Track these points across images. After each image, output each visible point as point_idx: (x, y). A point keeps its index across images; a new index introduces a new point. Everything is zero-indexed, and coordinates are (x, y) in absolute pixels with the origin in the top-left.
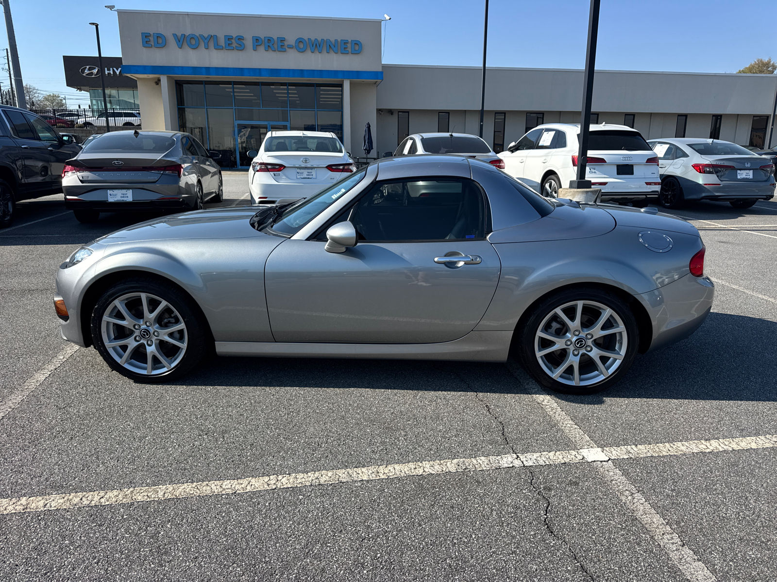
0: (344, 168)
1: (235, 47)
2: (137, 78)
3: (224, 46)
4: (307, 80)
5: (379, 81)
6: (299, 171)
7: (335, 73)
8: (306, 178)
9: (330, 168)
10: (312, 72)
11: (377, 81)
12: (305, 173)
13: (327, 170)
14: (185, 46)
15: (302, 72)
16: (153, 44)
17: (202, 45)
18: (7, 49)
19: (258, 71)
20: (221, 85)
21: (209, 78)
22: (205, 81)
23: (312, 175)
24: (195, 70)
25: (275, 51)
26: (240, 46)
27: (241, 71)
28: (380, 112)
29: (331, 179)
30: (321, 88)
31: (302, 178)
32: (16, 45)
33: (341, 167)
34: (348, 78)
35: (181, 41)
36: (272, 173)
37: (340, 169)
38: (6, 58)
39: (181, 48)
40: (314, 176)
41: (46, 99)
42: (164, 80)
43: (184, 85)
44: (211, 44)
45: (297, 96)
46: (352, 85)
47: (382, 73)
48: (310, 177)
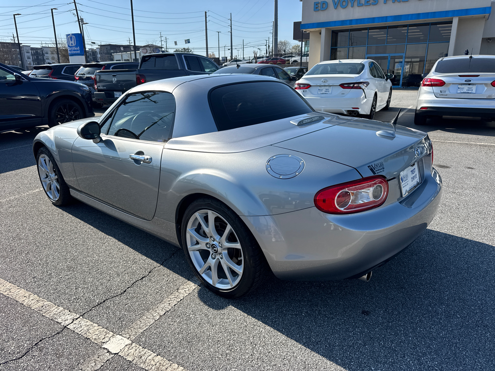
0: (353, 86)
1: (371, 3)
2: (310, 31)
3: (364, 3)
4: (423, 21)
5: (487, 15)
6: (320, 88)
7: (447, 13)
8: (324, 93)
9: (342, 86)
10: (427, 15)
11: (485, 15)
12: (324, 89)
13: (340, 87)
14: (339, 7)
15: (418, 15)
16: (320, 9)
17: (350, 4)
18: (273, 22)
19: (385, 18)
20: (363, 31)
21: (352, 27)
22: (350, 29)
23: (329, 91)
24: (343, 22)
25: (400, 2)
26: (375, 2)
27: (373, 20)
28: (489, 40)
29: (342, 94)
30: (438, 26)
31: (321, 94)
32: (277, 19)
33: (352, 85)
34: (457, 16)
35: (337, 4)
36: (302, 90)
37: (350, 86)
38: (273, 26)
39: (336, 9)
40: (330, 92)
42: (323, 31)
43: (339, 33)
44: (356, 4)
45: (422, 33)
46: (460, 21)
47: (490, 8)
48: (327, 92)
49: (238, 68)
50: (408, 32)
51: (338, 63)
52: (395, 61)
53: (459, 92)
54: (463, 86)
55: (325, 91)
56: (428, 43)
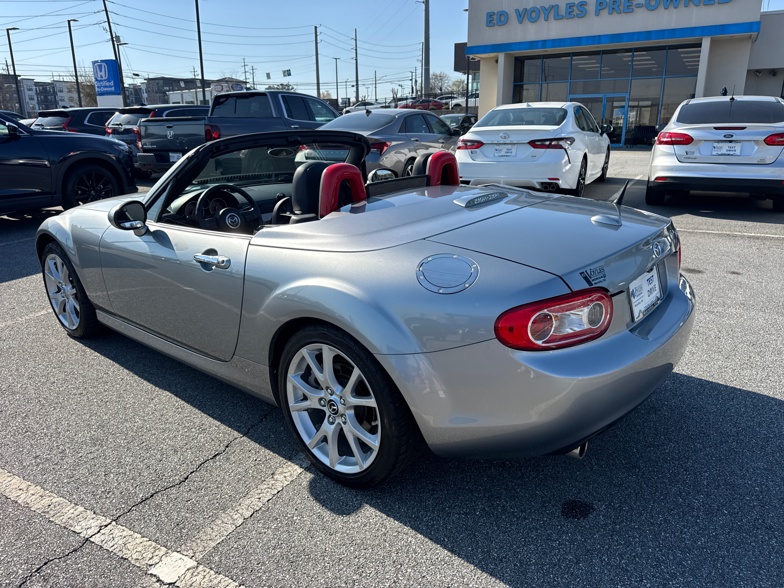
0: (550, 144)
1: (575, 14)
2: (481, 58)
3: (564, 15)
4: (657, 43)
5: (754, 34)
6: (497, 147)
7: (692, 30)
8: (504, 156)
9: (533, 144)
10: (662, 33)
11: (751, 35)
12: (504, 149)
13: (529, 146)
14: (526, 21)
15: (648, 34)
16: (495, 23)
17: (542, 16)
18: (423, 42)
19: (598, 39)
20: (563, 58)
21: (547, 51)
22: (544, 55)
23: (511, 152)
24: (532, 44)
25: (620, 13)
26: (581, 13)
27: (578, 40)
28: (757, 73)
29: (533, 156)
30: (679, 50)
31: (499, 156)
32: (429, 38)
33: (547, 143)
34: (708, 35)
35: (522, 17)
36: (469, 150)
37: (545, 145)
38: (421, 50)
39: (521, 23)
40: (514, 154)
41: (454, 84)
42: (501, 57)
43: (526, 61)
44: (552, 15)
45: (654, 62)
46: (713, 42)
47: (758, 23)
48: (509, 154)
49: (368, 116)
50: (633, 61)
51: (525, 109)
52: (614, 105)
53: (714, 153)
54: (721, 145)
55: (506, 152)
56: (664, 77)
